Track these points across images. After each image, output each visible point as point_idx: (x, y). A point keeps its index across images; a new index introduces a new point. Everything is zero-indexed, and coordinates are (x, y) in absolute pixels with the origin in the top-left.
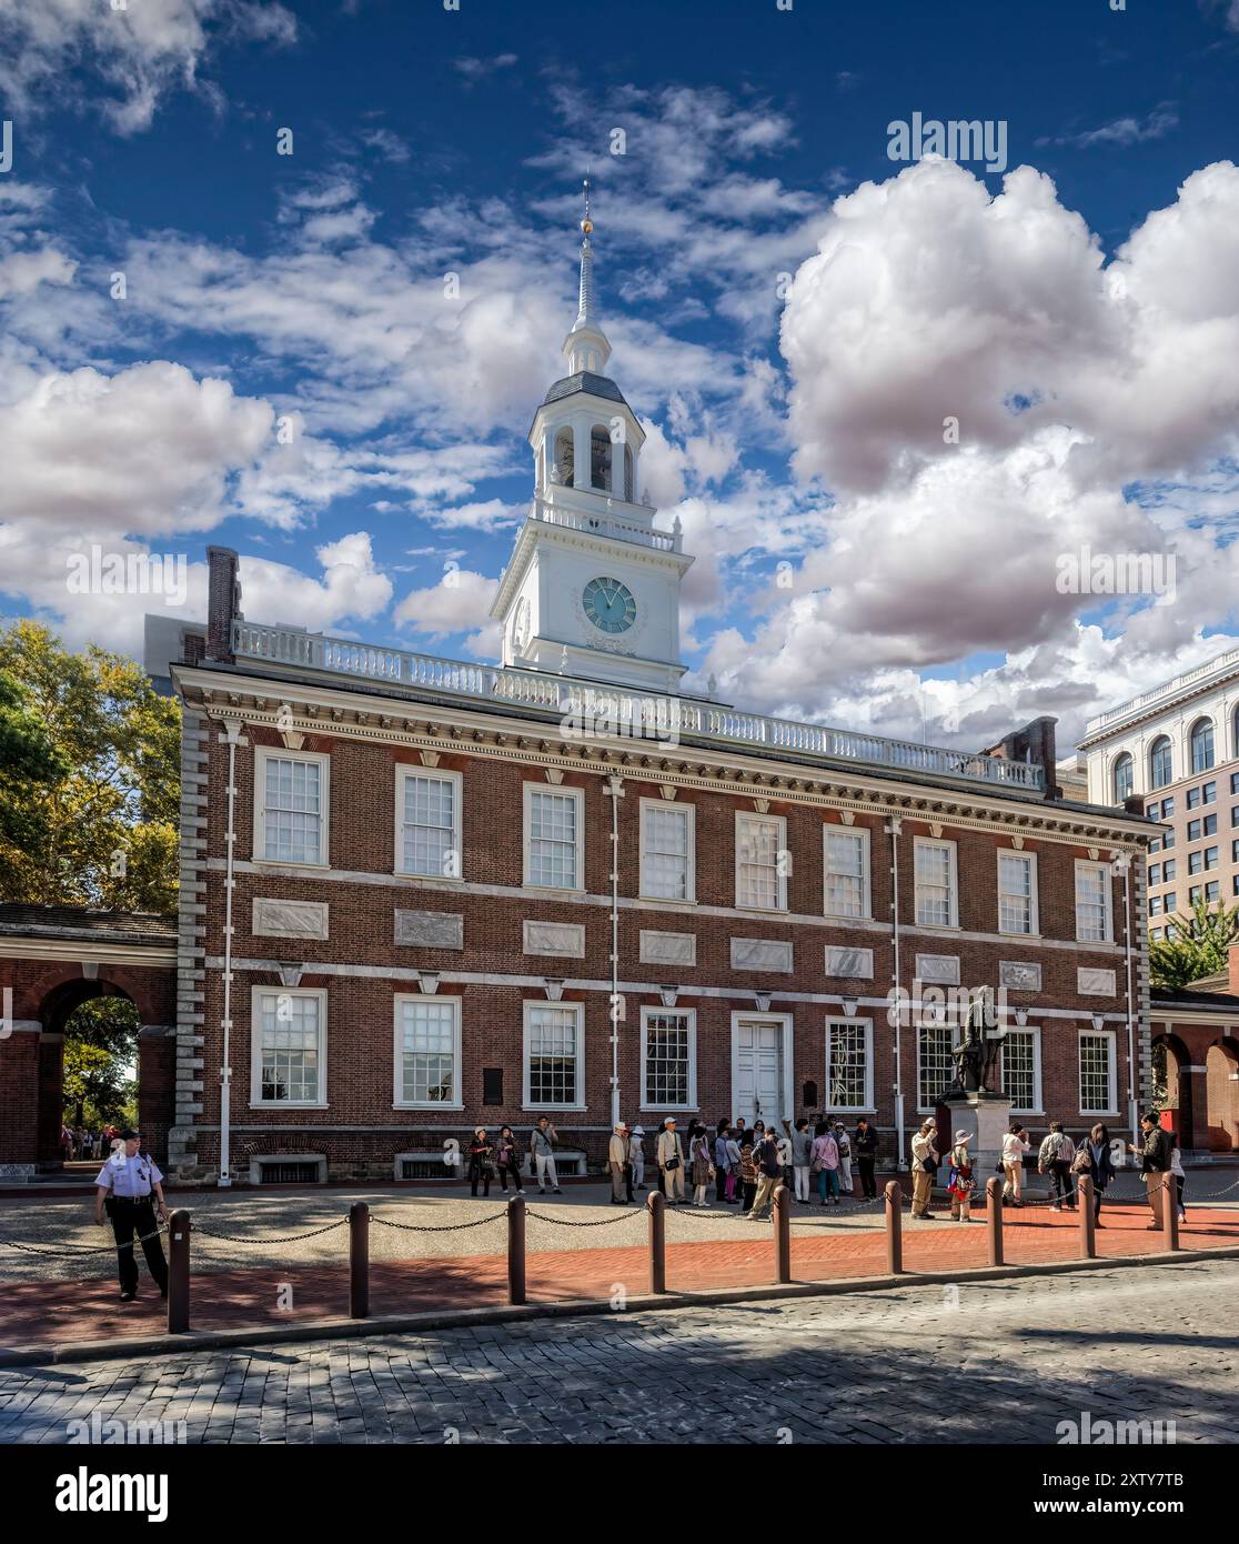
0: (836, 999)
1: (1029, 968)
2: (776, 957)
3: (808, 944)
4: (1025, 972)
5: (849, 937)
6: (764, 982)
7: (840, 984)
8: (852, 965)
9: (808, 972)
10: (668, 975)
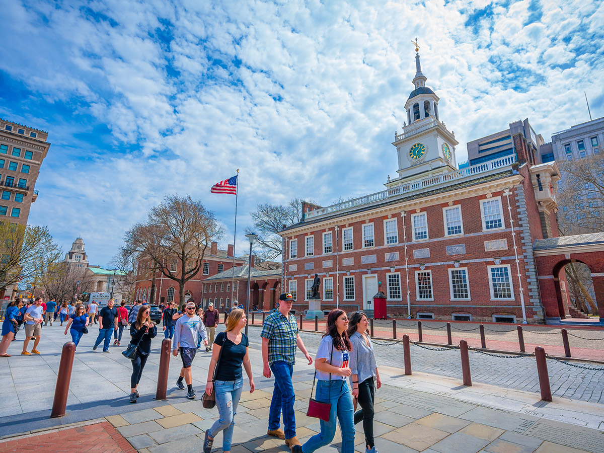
0: (388, 268)
1: (459, 246)
2: (372, 259)
3: (380, 254)
4: (457, 248)
5: (391, 250)
6: (369, 266)
7: (389, 263)
8: (393, 257)
9: (381, 262)
10: (348, 268)
